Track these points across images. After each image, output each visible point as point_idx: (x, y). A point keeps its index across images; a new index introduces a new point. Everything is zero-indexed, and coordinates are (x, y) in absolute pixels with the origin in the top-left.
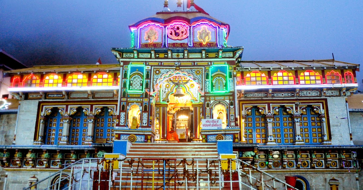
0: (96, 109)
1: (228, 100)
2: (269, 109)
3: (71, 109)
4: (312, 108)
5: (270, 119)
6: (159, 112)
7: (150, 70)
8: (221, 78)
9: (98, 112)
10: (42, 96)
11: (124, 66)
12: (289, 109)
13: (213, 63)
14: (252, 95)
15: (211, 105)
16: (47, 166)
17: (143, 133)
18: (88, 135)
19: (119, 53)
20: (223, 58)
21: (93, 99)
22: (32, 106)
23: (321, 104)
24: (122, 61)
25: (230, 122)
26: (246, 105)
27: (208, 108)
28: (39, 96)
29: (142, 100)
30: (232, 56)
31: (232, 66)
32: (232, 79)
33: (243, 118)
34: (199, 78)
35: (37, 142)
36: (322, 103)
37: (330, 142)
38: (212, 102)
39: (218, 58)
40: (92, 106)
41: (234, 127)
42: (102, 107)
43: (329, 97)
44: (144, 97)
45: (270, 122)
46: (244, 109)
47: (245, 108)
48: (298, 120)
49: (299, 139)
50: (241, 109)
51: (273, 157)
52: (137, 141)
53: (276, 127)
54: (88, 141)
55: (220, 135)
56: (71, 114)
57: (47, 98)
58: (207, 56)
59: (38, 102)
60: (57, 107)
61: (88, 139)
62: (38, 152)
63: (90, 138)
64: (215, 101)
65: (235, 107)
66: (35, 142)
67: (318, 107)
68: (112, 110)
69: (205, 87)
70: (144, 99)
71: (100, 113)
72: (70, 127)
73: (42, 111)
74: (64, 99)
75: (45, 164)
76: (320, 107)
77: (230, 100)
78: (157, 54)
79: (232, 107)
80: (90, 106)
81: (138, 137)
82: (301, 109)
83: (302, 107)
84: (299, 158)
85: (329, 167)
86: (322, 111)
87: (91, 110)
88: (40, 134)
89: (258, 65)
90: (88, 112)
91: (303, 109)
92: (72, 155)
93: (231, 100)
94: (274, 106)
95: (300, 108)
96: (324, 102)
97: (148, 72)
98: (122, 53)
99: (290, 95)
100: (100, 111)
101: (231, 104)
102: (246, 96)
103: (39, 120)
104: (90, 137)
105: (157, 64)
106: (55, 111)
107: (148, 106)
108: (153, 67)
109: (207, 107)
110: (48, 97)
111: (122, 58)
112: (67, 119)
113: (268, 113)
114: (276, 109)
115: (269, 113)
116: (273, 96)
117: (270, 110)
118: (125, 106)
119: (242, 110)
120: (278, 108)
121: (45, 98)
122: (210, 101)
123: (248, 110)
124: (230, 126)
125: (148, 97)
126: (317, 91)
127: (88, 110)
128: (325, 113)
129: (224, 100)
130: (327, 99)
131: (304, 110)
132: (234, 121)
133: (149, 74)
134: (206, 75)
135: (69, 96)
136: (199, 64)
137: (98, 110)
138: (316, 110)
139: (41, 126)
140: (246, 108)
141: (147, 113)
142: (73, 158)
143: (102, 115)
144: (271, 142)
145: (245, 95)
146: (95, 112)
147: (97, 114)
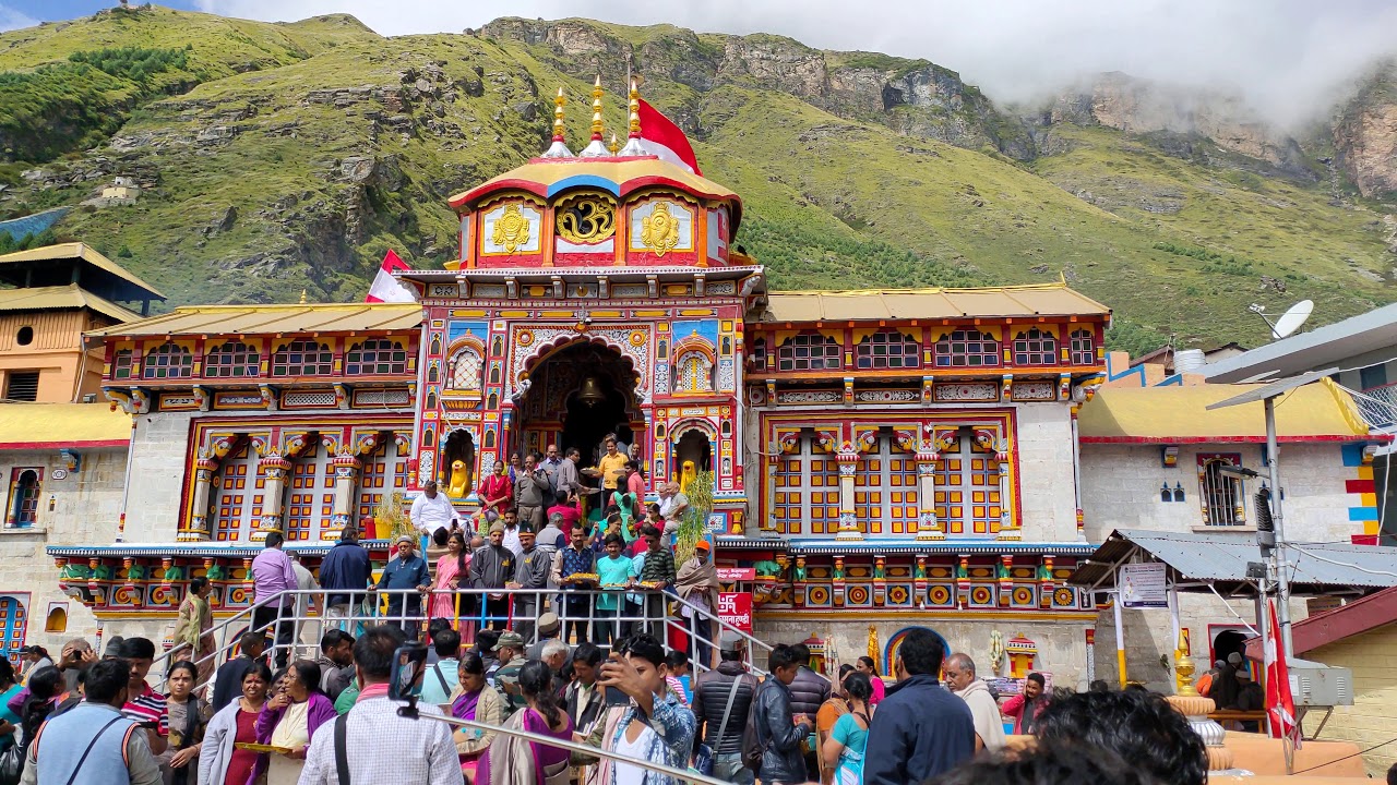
0: (359, 436)
1: (718, 417)
2: (847, 436)
3: (287, 438)
4: (973, 435)
5: (848, 466)
7: (503, 332)
8: (701, 353)
10: (201, 402)
11: (432, 320)
12: (905, 436)
13: (681, 311)
14: (798, 398)
15: (668, 429)
18: (338, 511)
20: (708, 298)
21: (351, 408)
22: (172, 430)
23: (999, 423)
25: (720, 477)
26: (781, 425)
27: (660, 439)
28: (191, 403)
29: (480, 416)
30: (734, 292)
31: (732, 320)
32: (731, 355)
33: (770, 461)
34: (640, 353)
35: (188, 536)
36: (1003, 420)
37: (1016, 533)
38: (672, 421)
40: (348, 429)
41: (730, 493)
42: (377, 433)
43: (1023, 404)
44: (486, 408)
45: (848, 475)
46: (776, 436)
48: (930, 469)
49: (929, 523)
50: (766, 437)
51: (850, 575)
56: (288, 451)
57: (216, 407)
58: (665, 291)
59: (189, 419)
61: (336, 524)
62: (187, 564)
63: (342, 519)
64: (682, 418)
65: (733, 438)
66: (182, 535)
67: (989, 431)
68: (405, 440)
69: (656, 380)
70: (485, 414)
71: (371, 450)
72: (285, 490)
73: (201, 443)
74: (266, 409)
76: (995, 431)
77: (721, 416)
78: (525, 288)
80: (342, 429)
82: (940, 437)
83: (942, 431)
85: (1008, 605)
86: (1002, 444)
87: (347, 439)
88: (196, 513)
90: (338, 446)
91: (944, 438)
93: (726, 416)
94: (862, 429)
95: (938, 434)
96: (1008, 416)
97: (498, 338)
98: (425, 285)
99: (907, 396)
100: (370, 442)
101: (726, 427)
102: (783, 401)
103: (194, 470)
104: (342, 517)
105: (524, 314)
106: (241, 444)
107: (496, 433)
108: (512, 325)
109: (658, 434)
110: (219, 404)
111: (427, 298)
112: (276, 466)
114: (866, 437)
115: (847, 449)
117: (850, 440)
118: (434, 434)
120: (873, 435)
121: (211, 408)
122: (667, 418)
123: (789, 438)
124: (720, 490)
125: (498, 408)
127: (338, 441)
128: (1010, 448)
129: (705, 417)
130: (1018, 409)
131: (949, 441)
133: (503, 342)
134: (658, 345)
135: (281, 401)
136: (641, 314)
137: (365, 439)
138: (985, 440)
139: (200, 489)
140: (781, 434)
141: (494, 453)
143: (376, 453)
144: (849, 530)
145: (781, 398)
146: (357, 446)
147: (363, 451)
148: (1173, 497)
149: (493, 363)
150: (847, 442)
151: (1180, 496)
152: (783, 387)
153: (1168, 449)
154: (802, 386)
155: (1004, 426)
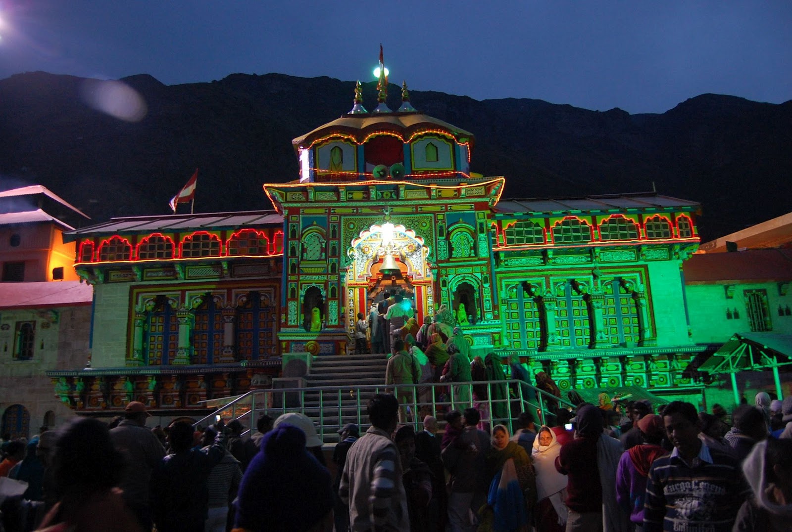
0: (237, 296)
1: (480, 274)
2: (548, 286)
3: (191, 298)
4: (622, 283)
5: (550, 305)
6: (353, 298)
7: (337, 222)
8: (466, 233)
9: (240, 301)
10: (136, 275)
11: (290, 216)
12: (583, 285)
13: (450, 207)
14: (517, 262)
15: (449, 283)
16: (155, 405)
17: (330, 338)
18: (226, 344)
19: (279, 193)
20: (468, 197)
21: (231, 277)
22: (119, 294)
23: (638, 274)
24: (285, 208)
25: (484, 312)
26: (507, 280)
27: (444, 289)
28: (130, 276)
29: (325, 278)
30: (483, 194)
31: (484, 212)
32: (484, 234)
33: (502, 303)
34: (427, 234)
35: (132, 362)
36: (640, 272)
37: (654, 342)
38: (450, 277)
39: (458, 198)
40: (229, 290)
41: (491, 322)
42: (248, 292)
43: (651, 263)
44: (329, 272)
45: (550, 310)
46: (504, 288)
47: (506, 285)
48: (599, 305)
49: (601, 338)
51: (558, 373)
52: (321, 352)
53: (561, 319)
54: (227, 356)
55: (468, 336)
56: (192, 306)
58: (440, 194)
59: (129, 287)
60: (165, 296)
61: (226, 352)
64: (457, 275)
65: (491, 286)
66: (128, 362)
67: (632, 279)
68: (267, 297)
69: (438, 251)
70: (329, 276)
71: (244, 304)
72: (191, 331)
73: (137, 303)
74: (177, 279)
75: (150, 401)
76: (635, 279)
77: (482, 273)
78: (349, 193)
79: (486, 285)
80: (226, 291)
81: (322, 345)
82: (604, 285)
83: (605, 281)
84: (603, 371)
86: (641, 288)
87: (229, 299)
88: (136, 347)
89: (528, 208)
90: (224, 302)
91: (606, 285)
92: (199, 383)
93: (485, 273)
94: (557, 281)
95: (602, 282)
96: (642, 269)
97: (334, 227)
98: (284, 193)
99: (583, 260)
100: (245, 299)
101: (485, 280)
102: (507, 265)
103: (133, 320)
104: (230, 348)
105: (350, 211)
106: (161, 302)
107: (337, 288)
108: (343, 218)
109: (443, 286)
110: (147, 277)
111: (286, 202)
112: (185, 316)
113: (547, 293)
114: (559, 286)
115: (549, 294)
116: (554, 263)
117: (550, 288)
118: (296, 290)
119: (501, 289)
120: (563, 285)
121: (143, 280)
122: (447, 276)
123: (512, 288)
124: (485, 320)
125: (337, 272)
126: (630, 251)
127: (224, 299)
128: (646, 290)
129: (472, 274)
130: (649, 266)
131: (609, 287)
132: (491, 310)
133: (336, 229)
134: (438, 229)
135: (187, 274)
136: (425, 209)
137: (241, 297)
138: (630, 286)
139: (137, 332)
141: (336, 302)
142: (202, 388)
143: (247, 307)
145: (506, 263)
146: (236, 302)
147: (240, 305)
148: (733, 316)
149: (331, 242)
150: (548, 290)
151: (737, 316)
152: (509, 254)
153: (730, 287)
154: (520, 254)
155: (641, 276)
